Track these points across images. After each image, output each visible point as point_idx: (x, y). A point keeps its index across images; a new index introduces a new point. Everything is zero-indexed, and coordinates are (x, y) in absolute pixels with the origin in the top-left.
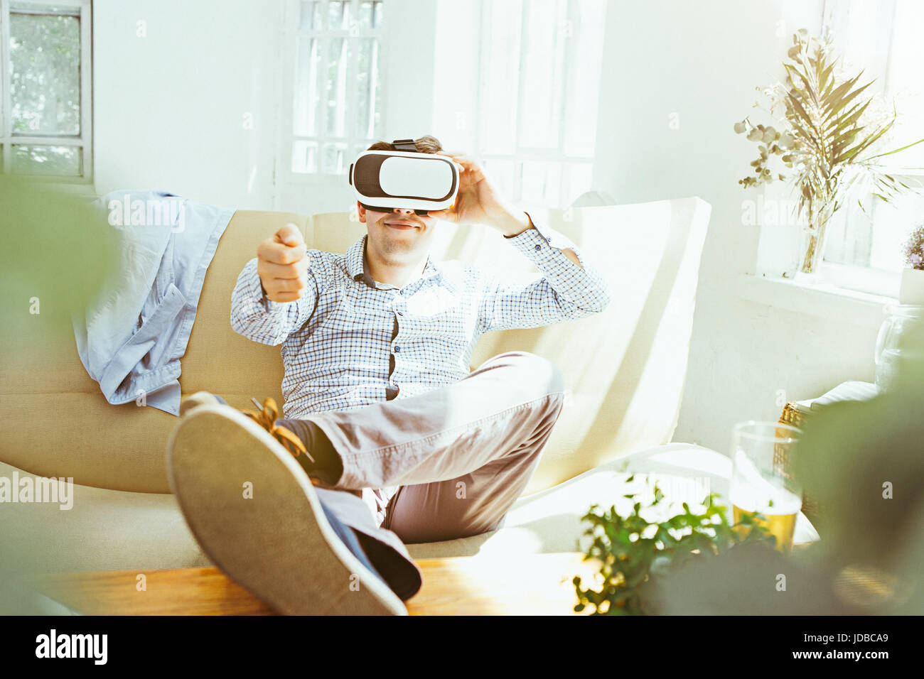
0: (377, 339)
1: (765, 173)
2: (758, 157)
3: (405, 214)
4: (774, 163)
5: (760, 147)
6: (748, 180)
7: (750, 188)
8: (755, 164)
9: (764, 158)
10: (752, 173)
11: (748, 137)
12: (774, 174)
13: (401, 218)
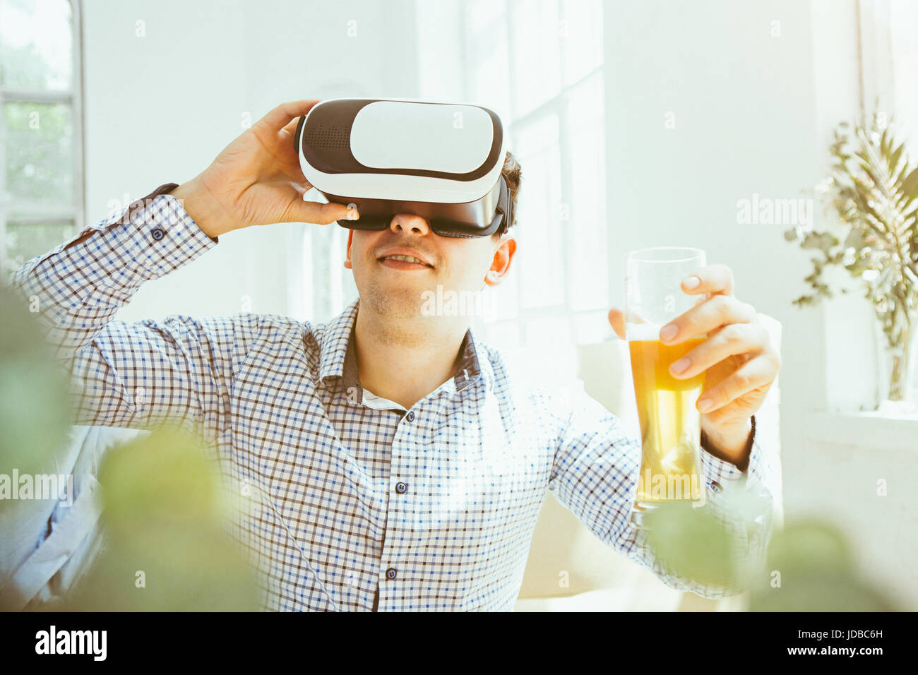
0: (355, 553)
1: (824, 289)
2: (810, 270)
3: (411, 233)
4: (834, 276)
5: (813, 260)
6: (803, 300)
7: (806, 308)
8: (810, 279)
9: (818, 271)
10: (807, 290)
11: (803, 245)
12: (834, 288)
13: (403, 242)
